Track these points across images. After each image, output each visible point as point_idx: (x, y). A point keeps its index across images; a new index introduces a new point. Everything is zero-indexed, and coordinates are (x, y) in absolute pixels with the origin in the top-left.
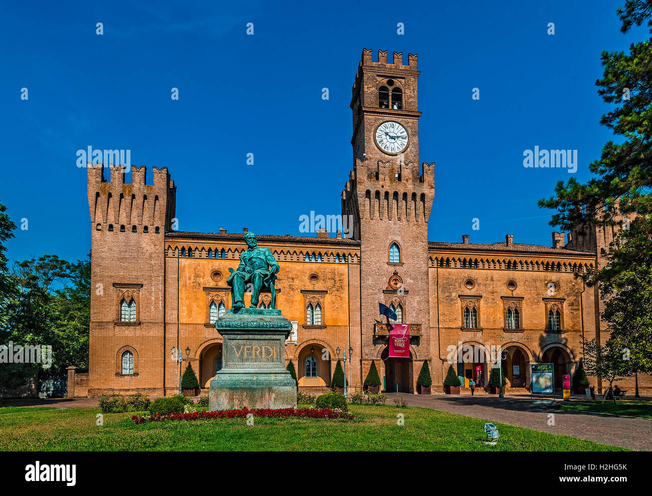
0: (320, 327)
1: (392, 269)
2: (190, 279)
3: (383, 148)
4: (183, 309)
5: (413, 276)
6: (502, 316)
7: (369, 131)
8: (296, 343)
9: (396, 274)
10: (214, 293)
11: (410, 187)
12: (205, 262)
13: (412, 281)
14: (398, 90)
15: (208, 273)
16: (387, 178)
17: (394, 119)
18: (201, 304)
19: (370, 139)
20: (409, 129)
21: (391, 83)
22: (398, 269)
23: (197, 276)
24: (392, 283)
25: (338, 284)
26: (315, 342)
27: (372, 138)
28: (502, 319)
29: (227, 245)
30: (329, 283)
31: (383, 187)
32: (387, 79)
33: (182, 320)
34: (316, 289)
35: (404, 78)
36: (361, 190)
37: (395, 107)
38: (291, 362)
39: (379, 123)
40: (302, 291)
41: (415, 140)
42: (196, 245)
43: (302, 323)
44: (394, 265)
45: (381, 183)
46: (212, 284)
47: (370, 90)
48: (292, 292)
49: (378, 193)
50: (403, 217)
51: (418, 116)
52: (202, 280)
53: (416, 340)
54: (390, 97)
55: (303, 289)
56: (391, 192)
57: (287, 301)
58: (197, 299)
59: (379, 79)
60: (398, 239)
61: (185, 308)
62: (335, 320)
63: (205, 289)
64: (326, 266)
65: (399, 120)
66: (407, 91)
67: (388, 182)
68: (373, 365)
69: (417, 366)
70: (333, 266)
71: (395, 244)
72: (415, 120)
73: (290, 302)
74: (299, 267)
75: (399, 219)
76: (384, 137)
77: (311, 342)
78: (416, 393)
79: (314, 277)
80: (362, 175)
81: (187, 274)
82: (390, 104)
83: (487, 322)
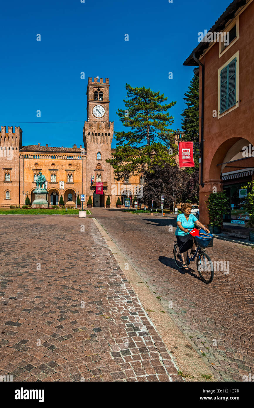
0: (72, 183)
1: (98, 162)
2: (27, 166)
3: (95, 115)
4: (25, 176)
5: (105, 164)
6: (139, 179)
7: (90, 109)
8: (63, 189)
9: (99, 164)
10: (36, 171)
11: (104, 131)
12: (32, 160)
13: (105, 166)
14: (101, 92)
15: (34, 164)
16: (96, 128)
17: (100, 104)
18: (31, 175)
19: (91, 112)
20: (105, 108)
21: (99, 90)
22: (100, 162)
23: (30, 165)
24: (98, 167)
25: (78, 167)
26: (70, 189)
27: (92, 112)
28: (139, 180)
29: (40, 154)
30: (75, 167)
31: (94, 131)
32: (97, 89)
33: (25, 181)
34: (71, 169)
35: (104, 88)
36: (87, 132)
37: (101, 99)
38: (61, 196)
39: (94, 106)
40: (66, 170)
41: (108, 112)
42: (30, 154)
43: (66, 182)
44: (99, 160)
45: (94, 130)
46: (35, 168)
47: (91, 93)
48: (62, 171)
49: (93, 133)
50: (102, 142)
51: (109, 103)
52: (31, 166)
53: (106, 188)
54: (99, 95)
55: (66, 169)
56: (98, 133)
57: (61, 174)
58: (30, 173)
59: (94, 89)
60: (100, 150)
61: (26, 176)
62: (77, 181)
63: (32, 169)
64: (74, 160)
65: (101, 104)
66: (105, 93)
67: (96, 129)
68: (90, 197)
69: (106, 198)
70: (77, 160)
71: (99, 152)
72: (108, 104)
73: (62, 174)
74: (65, 161)
75: (101, 143)
76: (96, 111)
77: (69, 189)
78: (105, 207)
79: (70, 165)
80: (87, 127)
81: (27, 165)
82: (99, 98)
83: (133, 181)
